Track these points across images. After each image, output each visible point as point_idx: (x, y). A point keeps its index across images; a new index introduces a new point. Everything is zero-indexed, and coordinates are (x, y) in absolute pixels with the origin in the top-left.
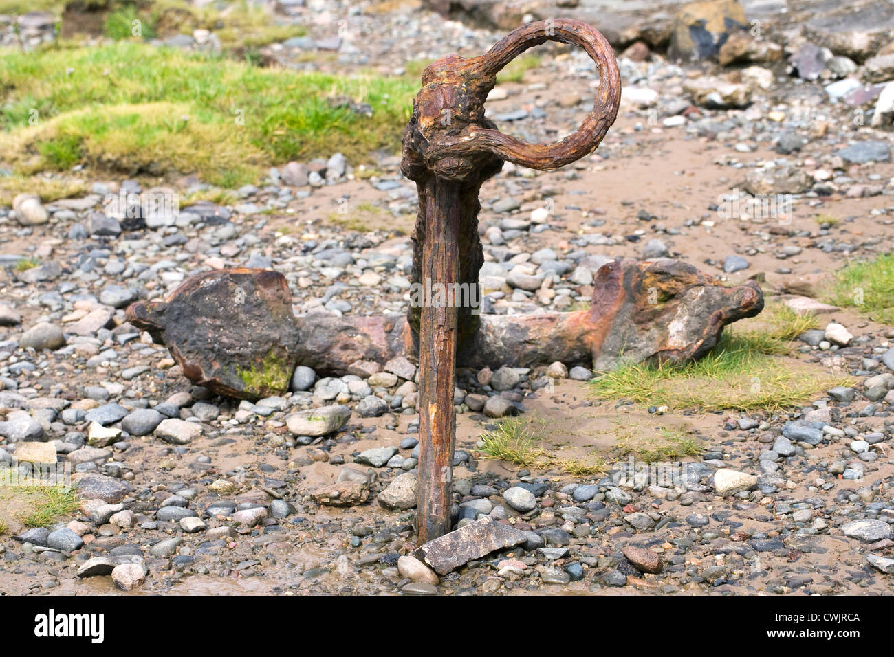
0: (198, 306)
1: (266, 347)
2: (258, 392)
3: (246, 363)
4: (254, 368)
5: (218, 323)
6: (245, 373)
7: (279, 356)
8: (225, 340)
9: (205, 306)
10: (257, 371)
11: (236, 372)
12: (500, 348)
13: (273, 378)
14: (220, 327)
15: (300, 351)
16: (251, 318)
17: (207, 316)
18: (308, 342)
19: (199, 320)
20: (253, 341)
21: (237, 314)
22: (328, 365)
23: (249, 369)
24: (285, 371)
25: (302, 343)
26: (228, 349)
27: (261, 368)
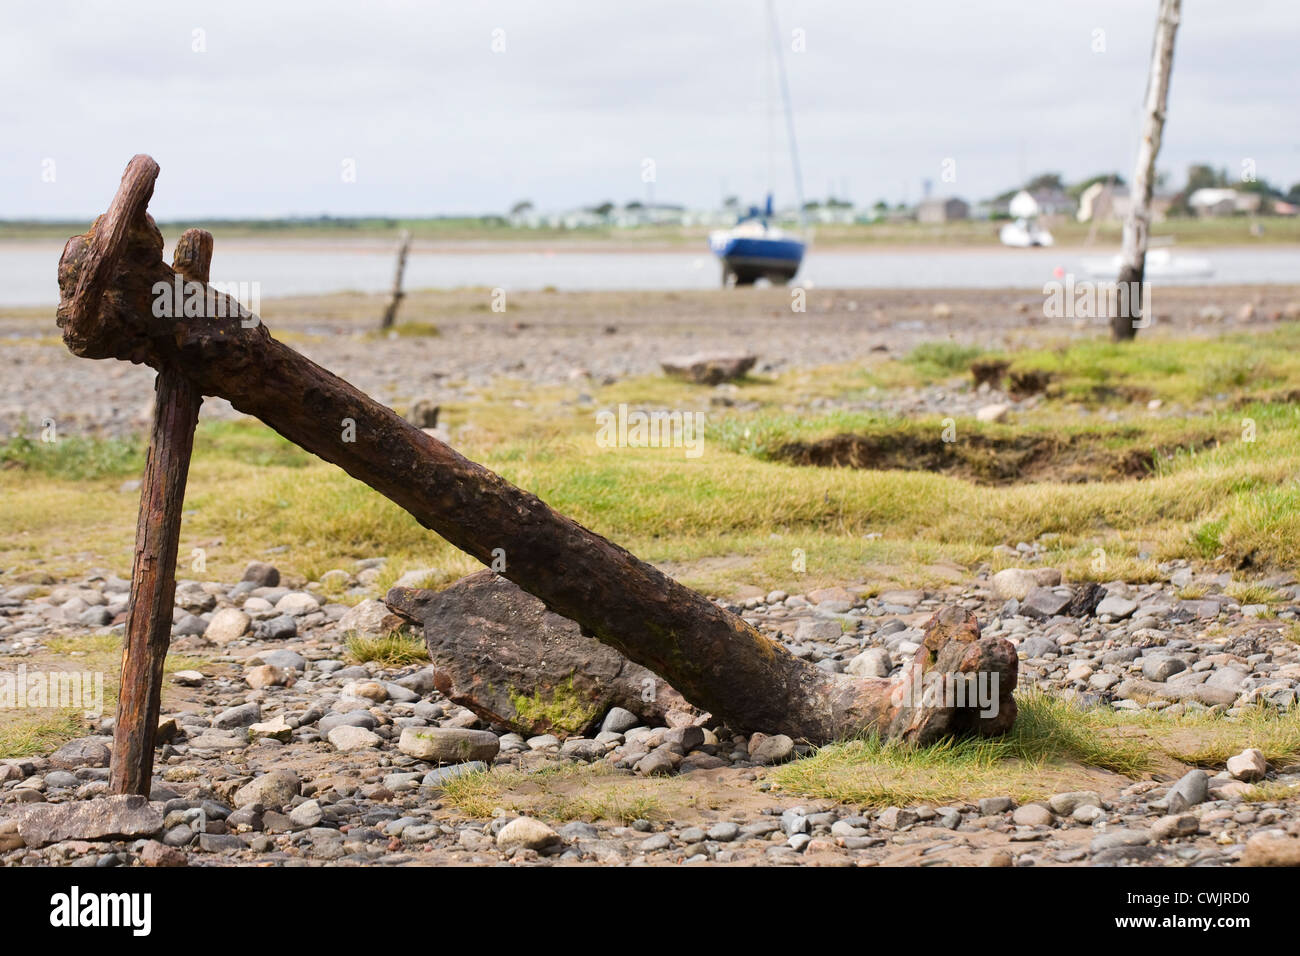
0: (480, 603)
1: (565, 672)
2: (531, 725)
3: (527, 687)
4: (537, 694)
5: (502, 628)
6: (522, 700)
7: (579, 687)
8: (504, 652)
9: (489, 605)
10: (543, 700)
11: (508, 695)
12: (827, 717)
13: (562, 713)
14: (503, 635)
15: (618, 687)
16: (556, 632)
17: (487, 619)
18: (633, 678)
19: (472, 620)
20: (549, 662)
21: (537, 624)
22: (655, 712)
23: (529, 694)
24: (585, 709)
25: (626, 677)
26: (507, 664)
27: (548, 698)
